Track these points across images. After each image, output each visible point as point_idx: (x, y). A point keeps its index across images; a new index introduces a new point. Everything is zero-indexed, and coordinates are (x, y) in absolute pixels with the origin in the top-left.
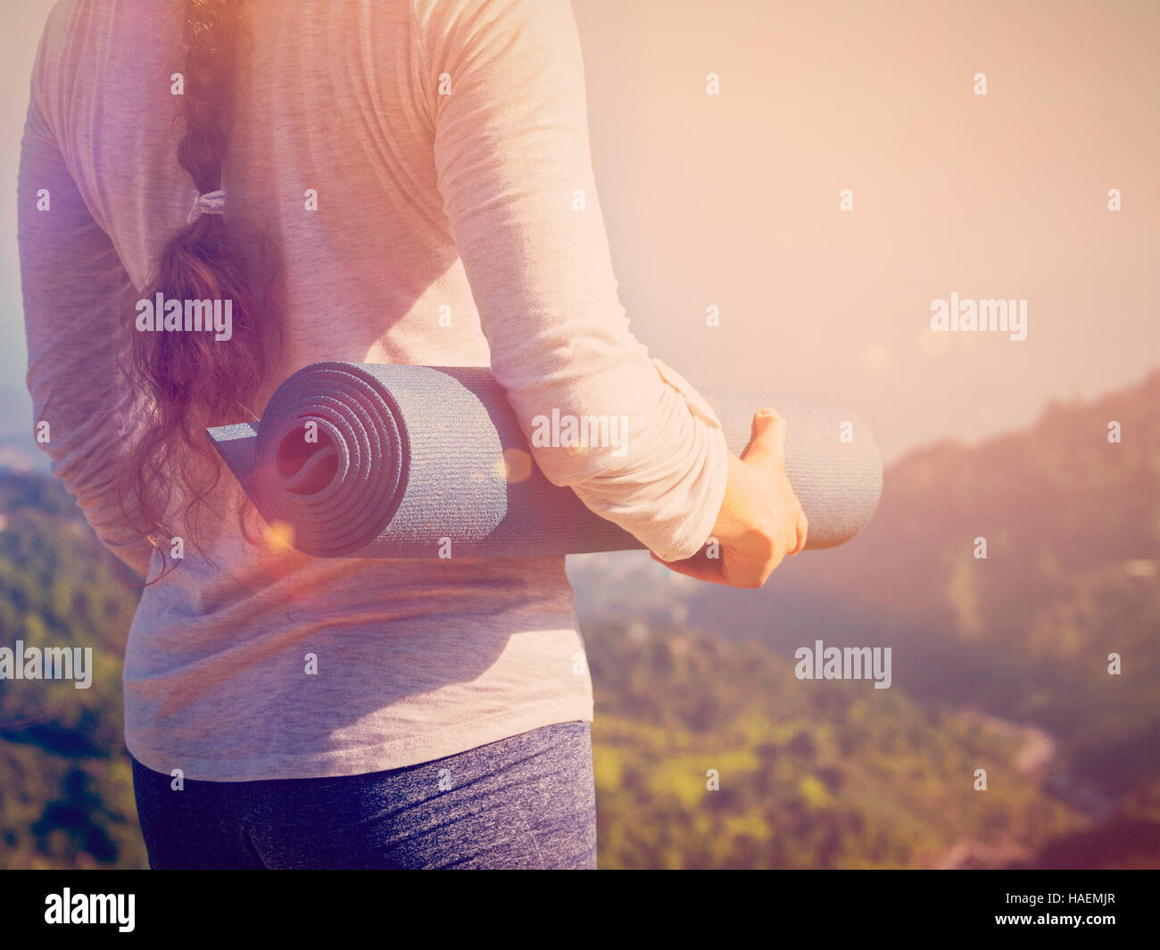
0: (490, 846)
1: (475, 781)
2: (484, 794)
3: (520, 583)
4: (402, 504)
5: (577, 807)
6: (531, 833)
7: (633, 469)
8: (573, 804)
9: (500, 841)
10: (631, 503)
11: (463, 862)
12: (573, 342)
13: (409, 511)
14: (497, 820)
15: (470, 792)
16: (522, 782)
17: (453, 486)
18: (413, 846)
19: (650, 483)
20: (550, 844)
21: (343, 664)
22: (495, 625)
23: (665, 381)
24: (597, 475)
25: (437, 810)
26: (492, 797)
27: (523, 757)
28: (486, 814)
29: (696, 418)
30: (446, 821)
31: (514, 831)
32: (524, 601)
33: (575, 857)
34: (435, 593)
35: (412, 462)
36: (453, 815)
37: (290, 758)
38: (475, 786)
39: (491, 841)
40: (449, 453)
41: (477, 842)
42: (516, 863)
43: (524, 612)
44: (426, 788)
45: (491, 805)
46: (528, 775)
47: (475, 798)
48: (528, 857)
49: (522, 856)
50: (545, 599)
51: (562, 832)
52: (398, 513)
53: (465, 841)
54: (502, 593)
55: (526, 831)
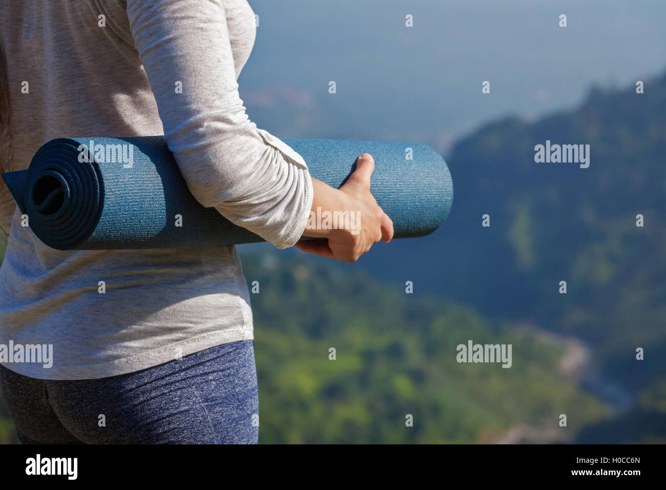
0: (176, 411)
1: (166, 376)
2: (172, 382)
3: (197, 263)
4: (100, 220)
5: (237, 390)
6: (203, 405)
7: (248, 196)
8: (234, 388)
9: (183, 409)
10: (251, 216)
11: (160, 420)
12: (206, 124)
13: (106, 224)
14: (180, 397)
15: (164, 382)
16: (196, 376)
17: (135, 209)
18: (130, 413)
19: (260, 204)
20: (215, 411)
21: (92, 314)
22: (181, 290)
23: (267, 144)
24: (226, 200)
25: (143, 393)
26: (177, 384)
27: (197, 363)
28: (174, 393)
29: (291, 165)
30: (148, 398)
31: (191, 403)
32: (202, 274)
33: (235, 419)
34: (145, 272)
35: (106, 196)
36: (153, 394)
37: (64, 368)
38: (167, 379)
39: (176, 408)
40: (131, 190)
41: (168, 409)
42: (193, 421)
43: (200, 281)
44: (137, 381)
45: (176, 388)
46: (201, 372)
47: (166, 385)
48: (201, 418)
49: (197, 417)
50: (214, 272)
51: (225, 405)
52: (99, 225)
53: (161, 408)
54: (185, 271)
55: (200, 403)
